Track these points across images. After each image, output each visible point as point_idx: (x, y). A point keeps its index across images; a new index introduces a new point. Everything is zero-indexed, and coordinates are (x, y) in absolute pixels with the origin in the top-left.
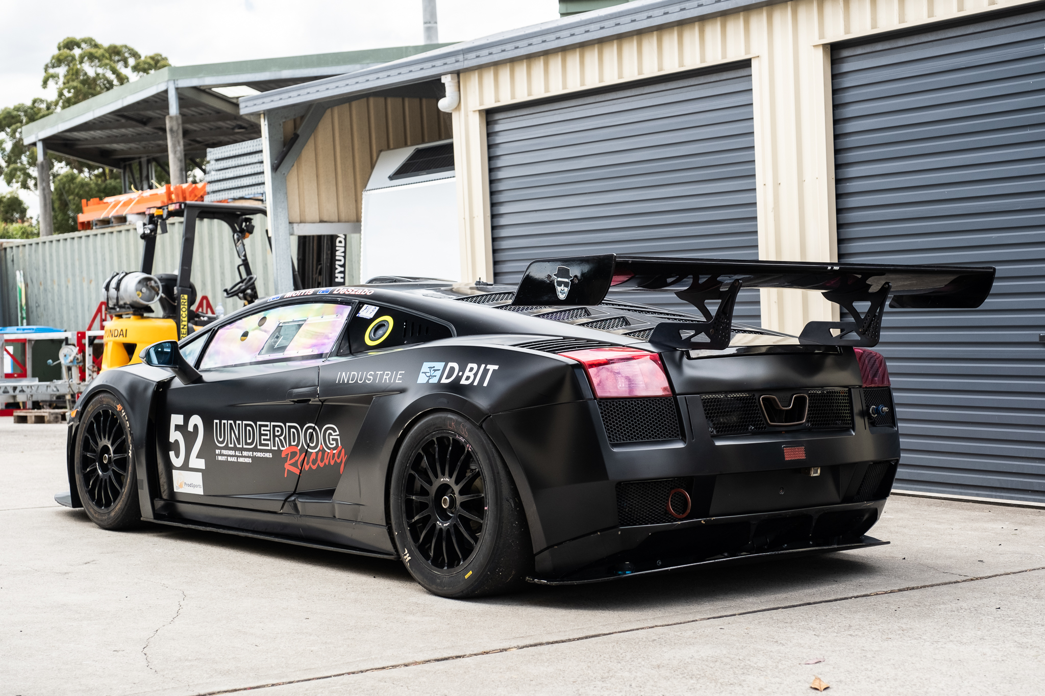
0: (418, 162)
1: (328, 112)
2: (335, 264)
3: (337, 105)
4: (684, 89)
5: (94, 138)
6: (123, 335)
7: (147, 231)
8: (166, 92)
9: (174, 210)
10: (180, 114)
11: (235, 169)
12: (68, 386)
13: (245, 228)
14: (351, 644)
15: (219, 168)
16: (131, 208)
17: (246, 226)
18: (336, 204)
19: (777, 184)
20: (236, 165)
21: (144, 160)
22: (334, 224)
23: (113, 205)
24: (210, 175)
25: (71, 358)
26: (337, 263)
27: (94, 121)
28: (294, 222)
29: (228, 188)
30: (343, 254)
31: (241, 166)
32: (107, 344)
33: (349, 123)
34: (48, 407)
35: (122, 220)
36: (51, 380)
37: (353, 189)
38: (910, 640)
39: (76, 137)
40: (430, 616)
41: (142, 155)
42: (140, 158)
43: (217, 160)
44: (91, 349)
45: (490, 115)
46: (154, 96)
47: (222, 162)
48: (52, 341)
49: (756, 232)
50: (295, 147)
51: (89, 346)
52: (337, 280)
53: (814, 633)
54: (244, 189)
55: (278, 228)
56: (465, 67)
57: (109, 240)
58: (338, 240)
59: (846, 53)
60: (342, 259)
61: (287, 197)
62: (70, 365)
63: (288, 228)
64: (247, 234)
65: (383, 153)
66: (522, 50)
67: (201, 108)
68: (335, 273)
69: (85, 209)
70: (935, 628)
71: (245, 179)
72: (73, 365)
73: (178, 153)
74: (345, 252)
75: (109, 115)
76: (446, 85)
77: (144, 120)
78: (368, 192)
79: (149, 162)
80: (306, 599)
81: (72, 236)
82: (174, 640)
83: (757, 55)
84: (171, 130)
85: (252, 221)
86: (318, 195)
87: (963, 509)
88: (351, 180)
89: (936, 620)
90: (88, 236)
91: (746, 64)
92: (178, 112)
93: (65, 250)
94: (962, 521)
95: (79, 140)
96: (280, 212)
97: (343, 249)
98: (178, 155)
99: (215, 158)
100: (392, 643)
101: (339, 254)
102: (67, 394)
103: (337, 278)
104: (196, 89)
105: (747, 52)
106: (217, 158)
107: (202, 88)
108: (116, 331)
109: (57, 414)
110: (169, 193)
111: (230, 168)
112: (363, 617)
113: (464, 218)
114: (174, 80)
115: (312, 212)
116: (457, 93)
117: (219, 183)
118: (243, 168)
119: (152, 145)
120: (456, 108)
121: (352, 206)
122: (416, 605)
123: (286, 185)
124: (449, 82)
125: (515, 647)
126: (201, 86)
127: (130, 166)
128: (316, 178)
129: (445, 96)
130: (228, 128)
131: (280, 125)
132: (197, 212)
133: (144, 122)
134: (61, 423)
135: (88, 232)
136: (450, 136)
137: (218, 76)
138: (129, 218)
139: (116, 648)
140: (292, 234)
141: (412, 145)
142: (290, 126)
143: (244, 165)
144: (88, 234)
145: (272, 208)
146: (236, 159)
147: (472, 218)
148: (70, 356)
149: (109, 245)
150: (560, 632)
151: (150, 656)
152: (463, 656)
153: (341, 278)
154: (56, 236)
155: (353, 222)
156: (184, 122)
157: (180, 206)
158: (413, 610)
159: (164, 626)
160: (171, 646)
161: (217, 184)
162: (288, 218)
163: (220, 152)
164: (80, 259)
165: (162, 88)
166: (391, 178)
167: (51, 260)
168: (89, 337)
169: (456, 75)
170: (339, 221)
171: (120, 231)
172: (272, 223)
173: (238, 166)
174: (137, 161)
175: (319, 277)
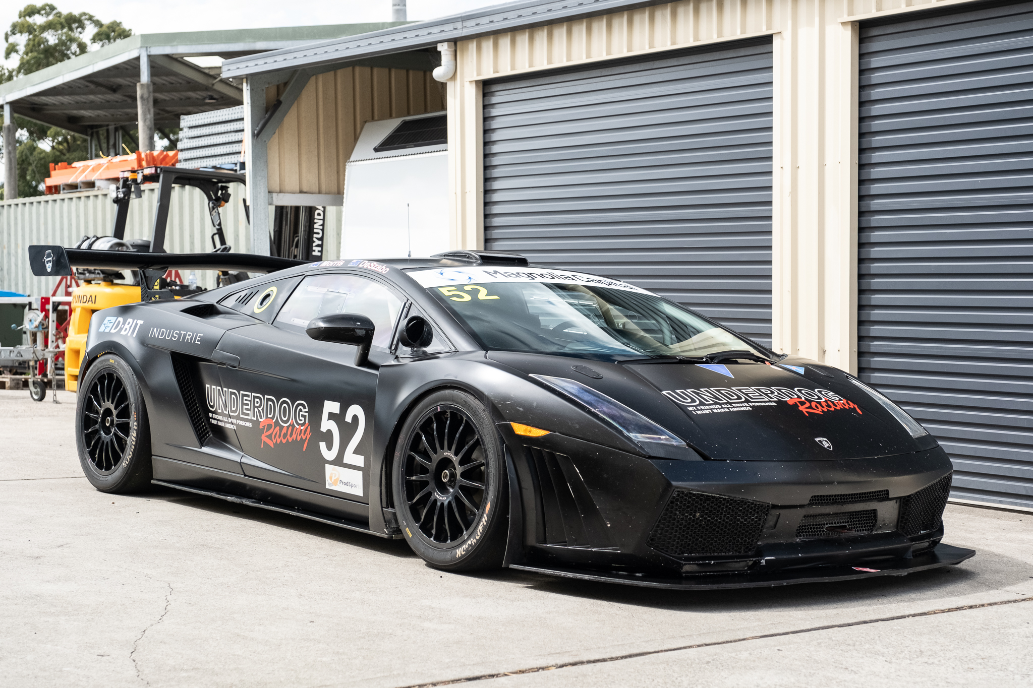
0: (405, 134)
1: (313, 79)
2: (313, 237)
3: (322, 72)
4: (698, 64)
5: (63, 104)
6: (92, 301)
7: (121, 195)
8: (138, 59)
9: (149, 174)
10: (151, 82)
11: (209, 138)
12: (32, 351)
13: (221, 196)
14: (367, 655)
15: (193, 136)
16: (100, 173)
17: (222, 194)
18: (317, 175)
19: (795, 168)
20: (211, 133)
21: (111, 128)
22: (314, 195)
23: (81, 170)
24: (183, 142)
25: (37, 323)
26: (315, 236)
27: (63, 86)
28: (273, 191)
29: (201, 156)
30: (321, 227)
31: (215, 134)
32: (75, 310)
33: (333, 92)
34: (9, 373)
35: (91, 185)
36: (14, 346)
37: (335, 160)
38: (996, 671)
39: (44, 101)
40: (449, 623)
41: (110, 123)
42: (108, 125)
43: (190, 128)
44: (55, 315)
45: (486, 87)
46: (124, 63)
47: (196, 129)
48: (15, 305)
49: (771, 217)
50: (278, 114)
51: (53, 312)
52: (314, 253)
53: (884, 659)
54: (217, 158)
55: (256, 197)
56: (463, 35)
57: (76, 205)
58: (317, 212)
59: (875, 32)
60: (320, 232)
61: (267, 166)
62: (35, 330)
63: (267, 197)
64: (223, 202)
65: (367, 125)
66: (526, 19)
67: (172, 77)
68: (312, 246)
69: (53, 173)
70: (1017, 658)
71: (219, 147)
72: (38, 331)
73: (147, 120)
74: (323, 225)
75: (78, 81)
76: (442, 53)
77: (114, 87)
78: (352, 163)
79: (116, 130)
80: (307, 598)
81: (39, 200)
82: (165, 643)
83: (779, 32)
84: (142, 98)
85: (229, 189)
86: (299, 165)
87: (988, 516)
88: (334, 151)
89: (1014, 648)
90: (55, 201)
91: (767, 40)
92: (149, 80)
93: (30, 214)
94: (993, 530)
95: (47, 105)
96: (260, 181)
97: (321, 222)
98: (148, 123)
99: (189, 126)
100: (414, 656)
101: (317, 227)
102: (30, 361)
103: (314, 251)
104: (168, 57)
105: (769, 27)
106: (191, 125)
107: (174, 56)
108: (85, 297)
109: (18, 380)
110: (139, 160)
111: (204, 136)
112: (374, 622)
113: (456, 193)
114: (147, 47)
115: (292, 182)
116: (453, 62)
117: (192, 151)
118: (218, 137)
119: (120, 113)
120: (451, 78)
121: (334, 177)
122: (431, 609)
123: (267, 153)
124: (446, 50)
125: (553, 666)
126: (173, 54)
127: (97, 133)
128: (297, 147)
129: (441, 65)
130: (198, 99)
131: (263, 90)
132: (173, 177)
133: (114, 89)
134: (22, 390)
135: (55, 197)
136: (443, 107)
137: (192, 44)
138: (97, 184)
139: (100, 651)
140: (271, 204)
141: (398, 116)
142: (273, 91)
143: (218, 134)
144: (55, 198)
145: (251, 176)
146: (211, 127)
147: (464, 193)
148: (35, 321)
149: (76, 210)
150: (599, 648)
151: (140, 663)
152: (497, 675)
153: (319, 251)
154: (21, 200)
155: (334, 194)
156: (155, 91)
157: (156, 170)
158: (429, 615)
159: (152, 625)
160: (163, 652)
161: (189, 151)
162: (268, 187)
163: (194, 119)
164: (46, 224)
165: (133, 55)
166: (376, 150)
167: (16, 224)
168: (53, 303)
169: (453, 43)
170: (320, 193)
171: (88, 197)
172: (250, 191)
173: (213, 135)
174: (105, 128)
175: (296, 249)
